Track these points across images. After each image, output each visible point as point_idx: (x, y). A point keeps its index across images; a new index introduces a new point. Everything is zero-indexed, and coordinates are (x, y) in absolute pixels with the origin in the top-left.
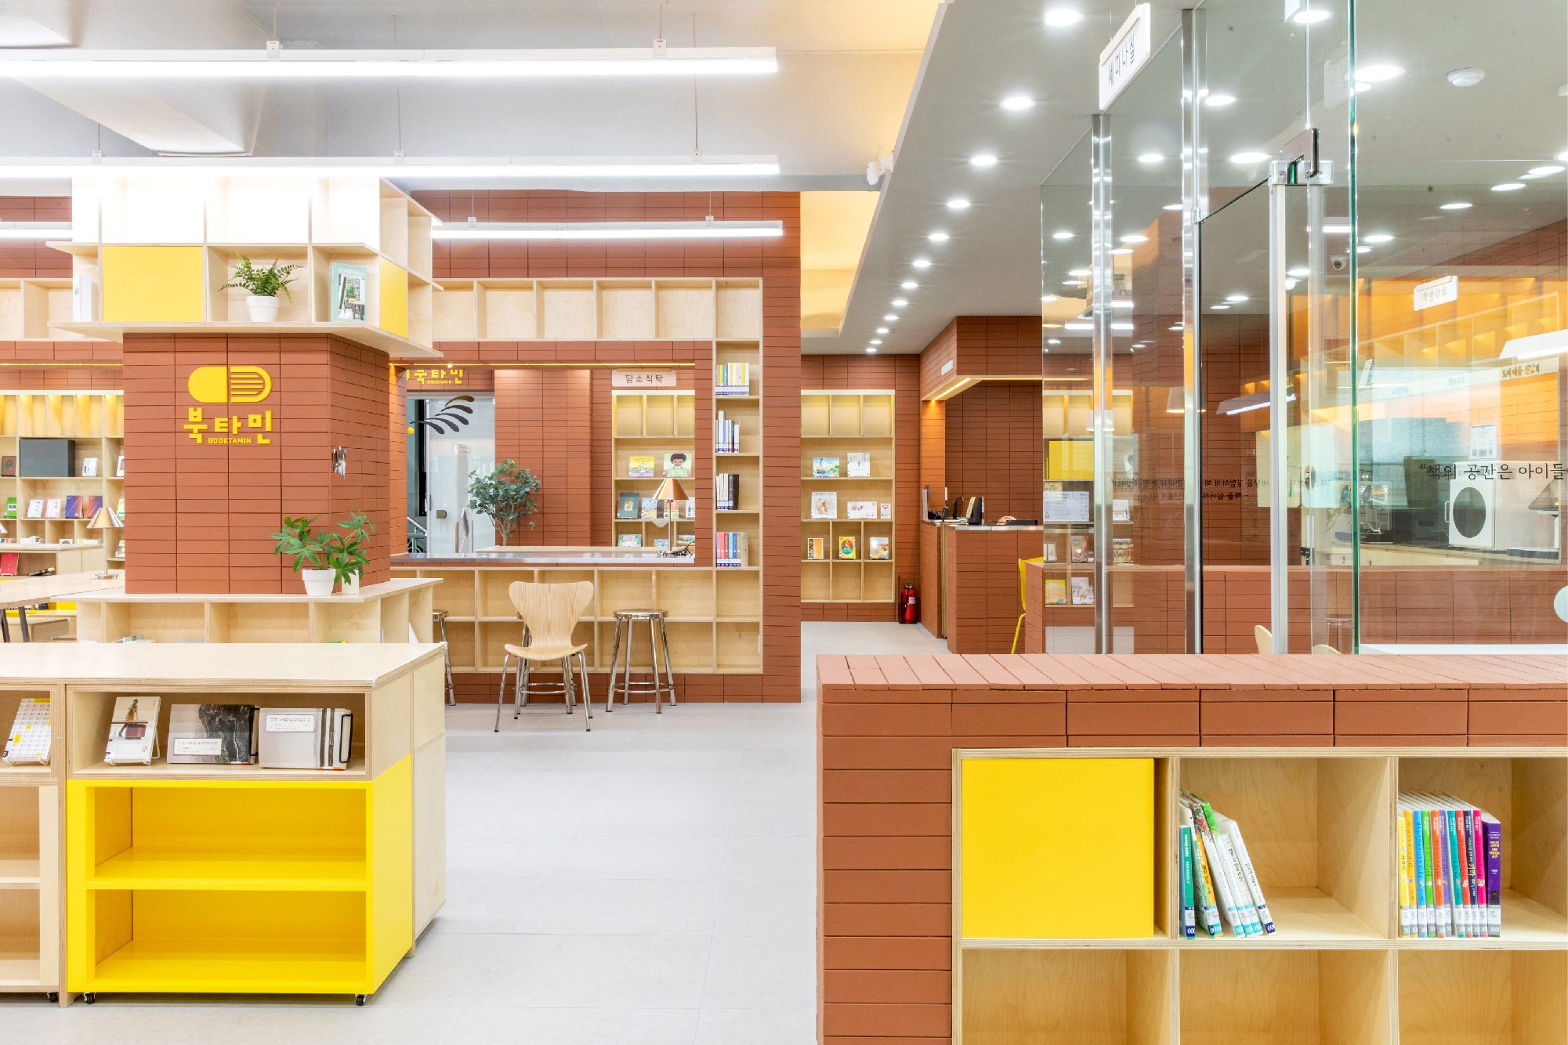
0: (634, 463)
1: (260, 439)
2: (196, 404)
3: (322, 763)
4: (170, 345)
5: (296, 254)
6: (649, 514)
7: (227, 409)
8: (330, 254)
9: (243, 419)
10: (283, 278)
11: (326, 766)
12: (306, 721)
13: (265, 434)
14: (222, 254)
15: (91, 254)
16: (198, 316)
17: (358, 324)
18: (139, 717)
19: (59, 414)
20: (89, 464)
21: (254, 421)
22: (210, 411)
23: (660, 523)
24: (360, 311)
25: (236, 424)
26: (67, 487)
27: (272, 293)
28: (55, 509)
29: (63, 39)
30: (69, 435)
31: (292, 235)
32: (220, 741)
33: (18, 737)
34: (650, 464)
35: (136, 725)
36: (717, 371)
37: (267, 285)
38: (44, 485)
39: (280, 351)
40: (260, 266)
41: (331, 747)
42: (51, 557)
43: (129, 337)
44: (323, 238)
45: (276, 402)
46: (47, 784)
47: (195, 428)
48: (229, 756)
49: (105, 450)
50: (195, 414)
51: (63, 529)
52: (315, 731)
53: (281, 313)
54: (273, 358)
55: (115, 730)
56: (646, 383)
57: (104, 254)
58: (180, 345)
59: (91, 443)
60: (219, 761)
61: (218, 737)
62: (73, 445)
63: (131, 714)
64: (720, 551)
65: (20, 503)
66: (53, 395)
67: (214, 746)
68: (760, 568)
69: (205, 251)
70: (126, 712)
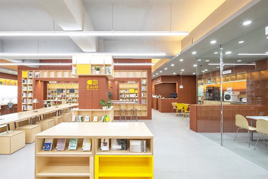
0: (121, 91)
1: (96, 89)
2: (88, 85)
3: (142, 152)
4: (85, 77)
5: (102, 65)
6: (123, 97)
7: (92, 85)
8: (106, 65)
9: (94, 87)
10: (100, 68)
11: (143, 152)
12: (139, 143)
13: (97, 89)
14: (92, 65)
15: (75, 66)
16: (89, 73)
17: (110, 74)
18: (106, 141)
19: (61, 86)
20: (64, 92)
21: (96, 87)
22: (90, 86)
23: (124, 98)
24: (110, 73)
25: (93, 87)
26: (62, 94)
27: (99, 70)
28: (60, 96)
29: (81, 30)
30: (62, 88)
31: (101, 63)
32: (121, 146)
33: (84, 146)
34: (123, 91)
35: (105, 143)
36: (142, 81)
37: (98, 69)
38: (59, 94)
39: (99, 78)
40: (97, 67)
41: (144, 148)
42: (61, 102)
43: (79, 76)
44: (106, 63)
45: (98, 85)
46: (91, 156)
47: (88, 88)
48: (123, 149)
49: (66, 90)
50: (88, 86)
51: (61, 98)
52: (141, 145)
53: (100, 73)
54: (98, 79)
55: (102, 144)
56: (132, 83)
57: (77, 65)
58: (86, 77)
59: (64, 89)
60: (121, 149)
61: (120, 145)
62: (62, 89)
63: (104, 141)
64: (142, 102)
65: (57, 96)
66: (60, 84)
67: (120, 147)
68: (147, 104)
69: (90, 65)
70: (103, 140)
